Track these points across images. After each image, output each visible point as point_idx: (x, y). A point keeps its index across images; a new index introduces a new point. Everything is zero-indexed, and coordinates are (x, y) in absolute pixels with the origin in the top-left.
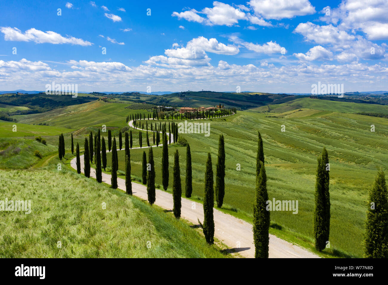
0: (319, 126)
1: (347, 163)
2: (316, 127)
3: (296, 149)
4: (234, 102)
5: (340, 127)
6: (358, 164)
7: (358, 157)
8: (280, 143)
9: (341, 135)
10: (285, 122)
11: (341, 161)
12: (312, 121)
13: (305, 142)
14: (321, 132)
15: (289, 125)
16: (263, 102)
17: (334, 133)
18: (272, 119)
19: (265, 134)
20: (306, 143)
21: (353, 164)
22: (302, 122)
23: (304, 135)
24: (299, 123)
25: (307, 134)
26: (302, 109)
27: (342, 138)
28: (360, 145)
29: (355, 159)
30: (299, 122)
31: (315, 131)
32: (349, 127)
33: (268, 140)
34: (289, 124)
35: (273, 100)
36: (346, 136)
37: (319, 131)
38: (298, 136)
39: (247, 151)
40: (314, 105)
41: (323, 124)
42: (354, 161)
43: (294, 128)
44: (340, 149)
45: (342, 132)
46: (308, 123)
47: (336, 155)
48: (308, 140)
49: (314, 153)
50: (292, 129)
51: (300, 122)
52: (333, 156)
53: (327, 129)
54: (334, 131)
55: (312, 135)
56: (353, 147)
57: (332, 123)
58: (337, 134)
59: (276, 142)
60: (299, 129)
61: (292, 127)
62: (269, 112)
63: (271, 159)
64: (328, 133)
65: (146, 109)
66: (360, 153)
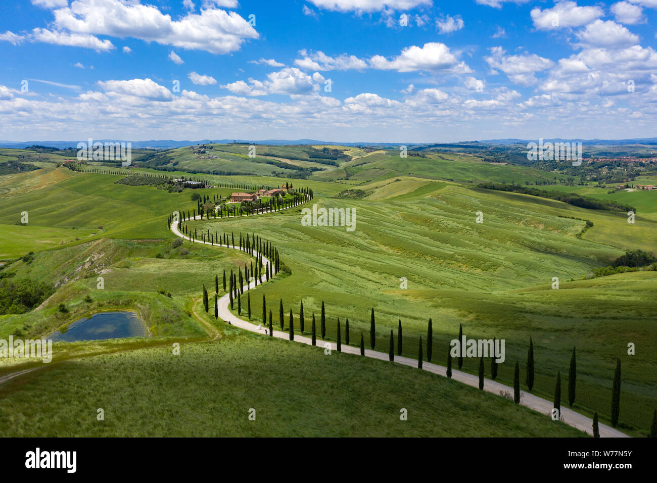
0: (430, 212)
1: (471, 271)
2: (426, 214)
3: (405, 253)
4: (289, 162)
5: (458, 212)
6: (485, 271)
7: (485, 261)
8: (383, 246)
9: (460, 226)
10: (383, 208)
11: (464, 268)
12: (420, 203)
13: (416, 243)
14: (433, 223)
15: (389, 212)
16: (335, 161)
17: (451, 223)
18: (363, 204)
19: (361, 232)
20: (418, 243)
21: (479, 271)
22: (406, 207)
23: (412, 228)
24: (402, 208)
25: (415, 226)
26: (399, 178)
27: (461, 230)
28: (487, 241)
29: (481, 264)
30: (401, 206)
31: (426, 221)
32: (469, 211)
33: (367, 241)
34: (388, 210)
35: (351, 158)
36: (467, 228)
37: (432, 221)
38: (405, 232)
39: (353, 269)
40: (415, 167)
41: (436, 209)
42: (479, 267)
43: (396, 218)
44: (461, 250)
45: (461, 220)
46: (415, 208)
47: (457, 260)
48: (419, 237)
49: (429, 259)
50: (394, 219)
51: (403, 206)
52: (454, 262)
53: (440, 217)
54: (450, 220)
55: (422, 227)
56: (477, 245)
57: (446, 206)
58: (455, 224)
59: (378, 243)
60: (404, 218)
61: (393, 216)
62: (347, 179)
63: (385, 277)
64: (443, 224)
65: (154, 185)
66: (486, 253)
